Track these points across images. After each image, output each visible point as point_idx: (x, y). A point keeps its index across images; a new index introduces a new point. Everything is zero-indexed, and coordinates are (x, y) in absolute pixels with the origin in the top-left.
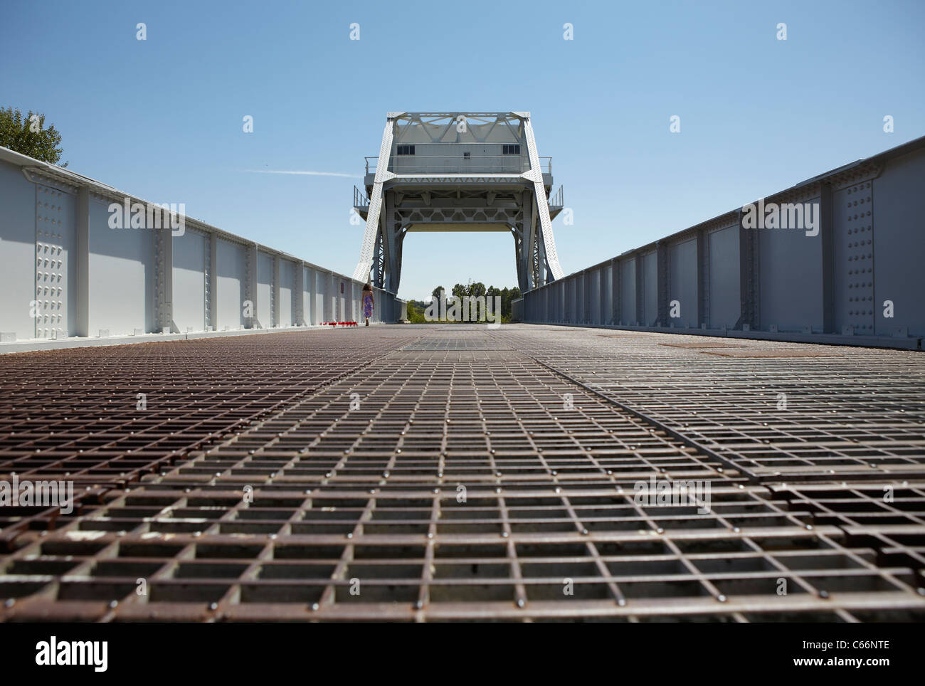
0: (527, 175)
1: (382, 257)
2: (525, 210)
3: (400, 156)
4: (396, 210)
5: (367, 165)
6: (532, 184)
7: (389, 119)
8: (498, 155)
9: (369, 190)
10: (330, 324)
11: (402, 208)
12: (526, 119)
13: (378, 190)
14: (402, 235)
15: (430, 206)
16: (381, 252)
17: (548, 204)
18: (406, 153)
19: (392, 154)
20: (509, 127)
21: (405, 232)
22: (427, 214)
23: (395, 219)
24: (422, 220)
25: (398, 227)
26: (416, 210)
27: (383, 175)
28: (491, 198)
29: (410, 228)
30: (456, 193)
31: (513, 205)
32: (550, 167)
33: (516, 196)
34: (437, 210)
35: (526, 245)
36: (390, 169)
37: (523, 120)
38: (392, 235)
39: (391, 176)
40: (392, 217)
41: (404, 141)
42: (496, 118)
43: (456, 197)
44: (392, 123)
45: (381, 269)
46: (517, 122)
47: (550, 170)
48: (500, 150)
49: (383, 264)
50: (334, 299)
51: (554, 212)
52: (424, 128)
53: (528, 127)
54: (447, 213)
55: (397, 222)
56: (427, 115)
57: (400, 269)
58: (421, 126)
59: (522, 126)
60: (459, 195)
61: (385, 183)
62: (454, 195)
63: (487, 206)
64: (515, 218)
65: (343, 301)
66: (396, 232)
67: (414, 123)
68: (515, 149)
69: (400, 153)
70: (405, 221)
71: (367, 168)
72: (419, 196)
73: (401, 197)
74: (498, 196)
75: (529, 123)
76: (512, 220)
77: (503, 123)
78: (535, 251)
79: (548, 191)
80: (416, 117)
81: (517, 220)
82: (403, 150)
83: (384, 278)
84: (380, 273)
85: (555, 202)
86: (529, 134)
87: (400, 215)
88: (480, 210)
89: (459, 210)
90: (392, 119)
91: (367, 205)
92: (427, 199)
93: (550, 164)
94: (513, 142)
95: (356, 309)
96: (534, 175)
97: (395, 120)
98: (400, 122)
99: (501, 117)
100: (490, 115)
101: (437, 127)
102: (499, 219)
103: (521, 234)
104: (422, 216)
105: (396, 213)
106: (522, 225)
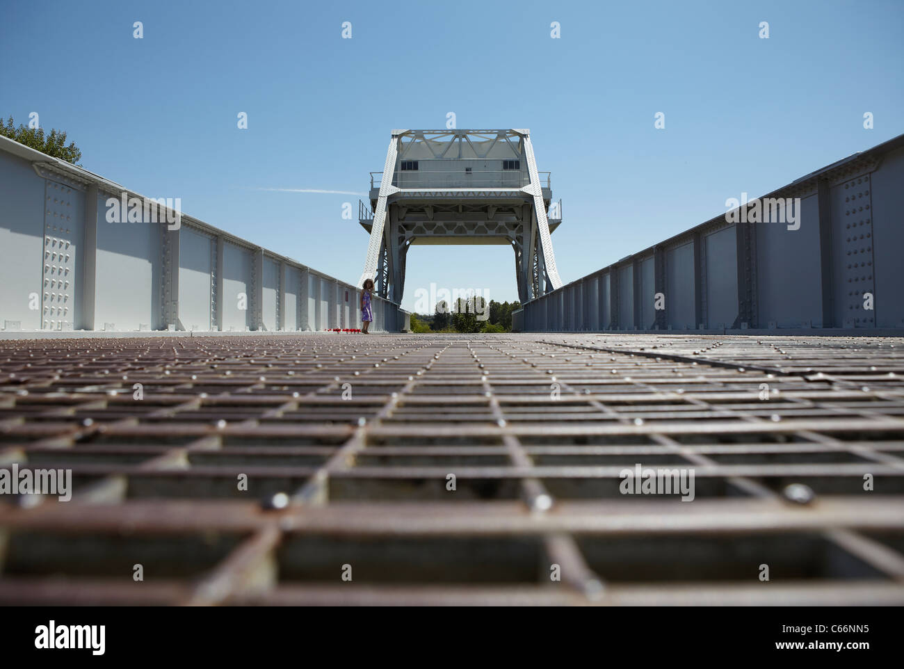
0: (527, 189)
1: (386, 269)
2: (525, 223)
3: (404, 172)
4: (400, 223)
5: (372, 180)
6: (531, 197)
7: (393, 136)
8: (498, 170)
9: (374, 204)
10: (334, 330)
11: (405, 222)
12: (525, 136)
13: (382, 204)
14: (406, 248)
15: (433, 219)
16: (385, 264)
17: (548, 218)
18: (410, 168)
19: (396, 169)
20: (509, 143)
21: (409, 245)
22: (430, 227)
23: (399, 231)
24: (425, 233)
25: (402, 239)
26: (420, 223)
27: (387, 189)
28: (492, 212)
29: (414, 241)
30: (458, 207)
31: (514, 219)
32: (549, 181)
33: (516, 210)
34: (440, 223)
35: (526, 258)
36: (394, 184)
37: (523, 136)
38: (396, 248)
39: (395, 190)
40: (396, 230)
41: (409, 157)
42: (496, 135)
43: (458, 211)
44: (396, 140)
45: (385, 280)
46: (517, 139)
47: (549, 185)
48: (501, 166)
49: (387, 276)
50: (338, 307)
51: (553, 225)
52: (428, 145)
53: (528, 143)
54: (449, 227)
55: (401, 235)
56: (430, 132)
58: (424, 143)
59: (522, 142)
60: (460, 210)
61: (389, 197)
62: (456, 209)
63: (488, 219)
64: (515, 231)
65: (347, 309)
66: (399, 245)
67: (417, 141)
68: (516, 165)
69: (403, 168)
70: (409, 233)
71: (372, 183)
72: (422, 211)
73: (405, 211)
74: (499, 210)
75: (529, 139)
76: (512, 233)
77: (504, 140)
78: (535, 264)
79: (547, 204)
80: (419, 134)
81: (517, 233)
82: (407, 166)
83: (388, 290)
84: (384, 284)
85: (554, 215)
86: (529, 150)
87: (404, 229)
88: (481, 223)
89: (460, 223)
90: (396, 136)
91: (372, 218)
92: (429, 213)
93: (549, 179)
94: (513, 157)
96: (534, 188)
97: (399, 137)
98: (404, 139)
99: (502, 134)
100: (491, 132)
101: (440, 144)
102: (500, 232)
103: (521, 246)
104: (425, 229)
105: (400, 226)
106: (522, 237)
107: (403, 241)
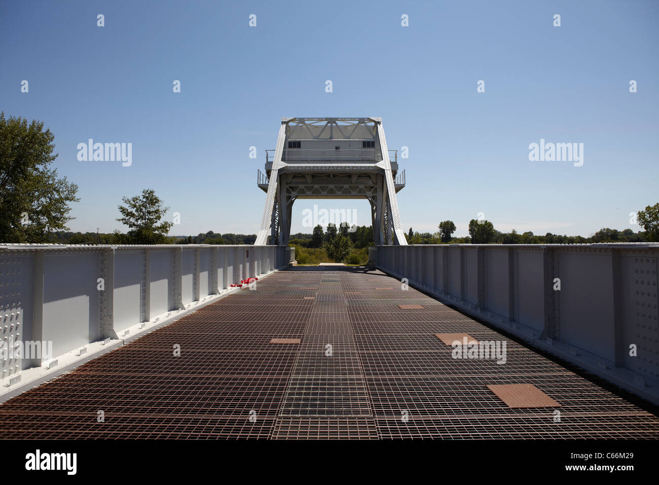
0: (380, 165)
1: (277, 218)
2: (379, 186)
3: (291, 150)
4: (288, 186)
5: (267, 155)
6: (383, 170)
7: (283, 122)
8: (359, 149)
9: (269, 173)
10: (238, 286)
11: (292, 185)
12: (379, 123)
13: (274, 175)
14: (292, 203)
15: (312, 183)
16: (276, 215)
17: (395, 183)
18: (295, 147)
19: (285, 148)
20: (367, 127)
21: (294, 200)
22: (310, 189)
23: (287, 192)
24: (306, 193)
25: (289, 198)
26: (302, 186)
27: (279, 164)
28: (354, 179)
29: (296, 197)
30: (330, 175)
31: (370, 183)
32: (396, 157)
33: (373, 177)
34: (317, 186)
35: (379, 211)
36: (283, 160)
37: (377, 123)
38: (285, 203)
39: (284, 165)
40: (284, 191)
41: (292, 139)
42: (358, 122)
43: (330, 177)
44: (285, 125)
45: (276, 227)
46: (373, 124)
47: (396, 160)
48: (361, 145)
49: (278, 223)
50: (241, 266)
51: (398, 188)
52: (307, 127)
53: (380, 128)
54: (323, 189)
55: (288, 195)
56: (309, 119)
57: (290, 226)
58: (305, 126)
59: (376, 127)
60: (332, 176)
61: (280, 170)
63: (351, 183)
64: (371, 193)
65: (248, 265)
66: (287, 202)
67: (300, 125)
68: (372, 144)
69: (290, 147)
70: (293, 194)
71: (267, 158)
72: (304, 176)
73: (291, 177)
74: (359, 176)
75: (381, 125)
76: (369, 194)
77: (363, 125)
78: (385, 214)
79: (394, 174)
80: (302, 120)
81: (373, 193)
82: (292, 145)
83: (279, 231)
84: (276, 230)
85: (399, 181)
86: (382, 134)
87: (290, 189)
88: (346, 186)
89: (331, 186)
90: (285, 122)
91: (267, 183)
92: (309, 179)
93: (396, 155)
94: (369, 138)
95: (258, 266)
96: (385, 164)
97: (286, 123)
98: (291, 124)
99: (362, 121)
100: (354, 119)
101: (317, 127)
102: (360, 193)
103: (375, 203)
104: (306, 190)
105: (287, 189)
106: (376, 197)
107: (289, 199)
